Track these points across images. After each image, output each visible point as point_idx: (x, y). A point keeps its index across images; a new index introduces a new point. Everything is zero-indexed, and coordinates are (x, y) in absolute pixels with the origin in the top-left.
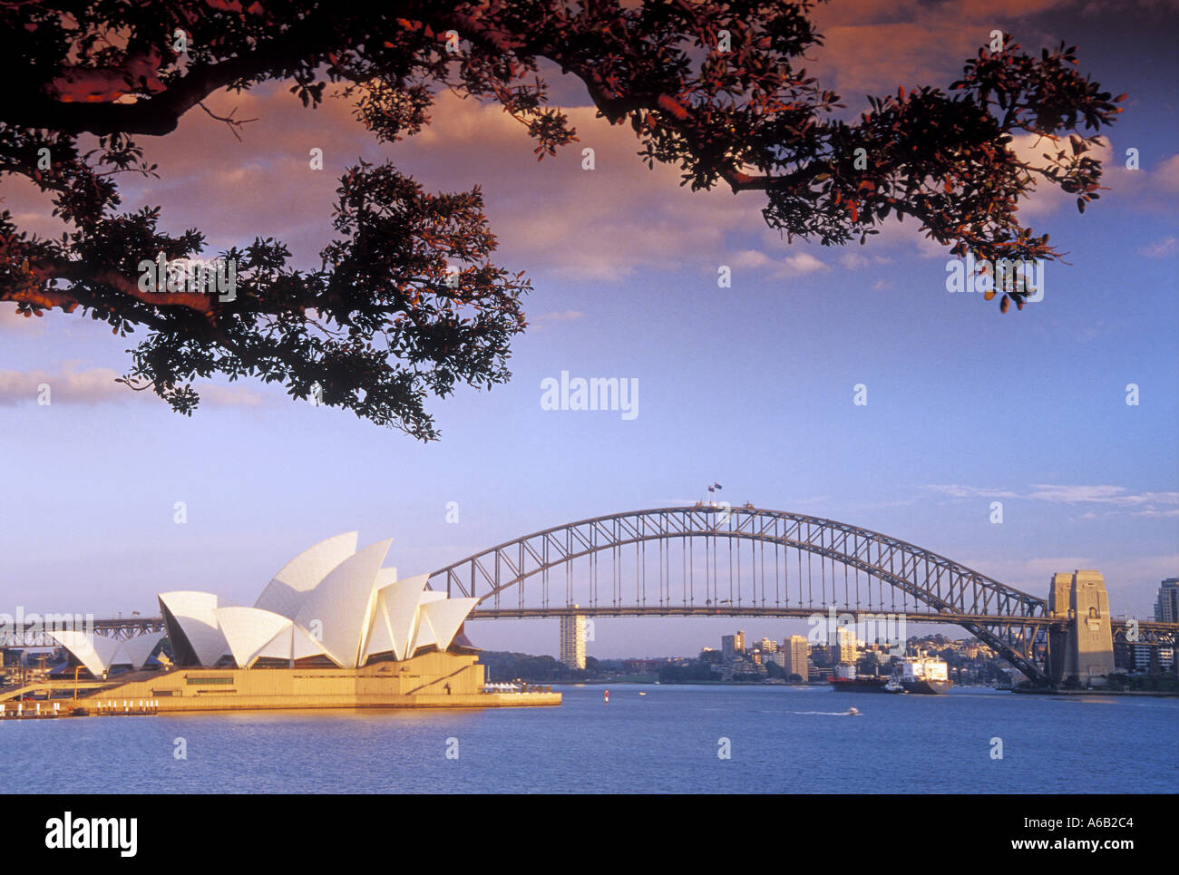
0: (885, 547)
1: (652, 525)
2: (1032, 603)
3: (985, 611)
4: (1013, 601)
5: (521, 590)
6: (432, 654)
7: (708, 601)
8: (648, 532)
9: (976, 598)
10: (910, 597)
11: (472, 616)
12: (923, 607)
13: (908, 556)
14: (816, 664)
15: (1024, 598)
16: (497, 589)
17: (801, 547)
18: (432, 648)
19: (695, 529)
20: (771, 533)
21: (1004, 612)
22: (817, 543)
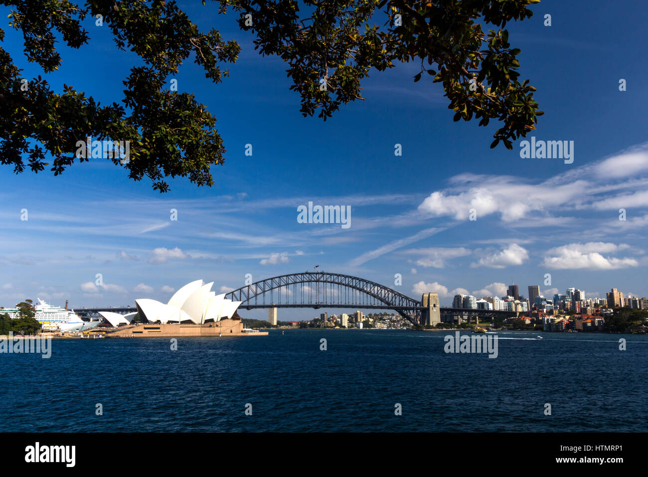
0: (372, 285)
1: (299, 278)
2: (417, 303)
3: (402, 305)
4: (411, 302)
5: (256, 299)
6: (226, 320)
7: (316, 303)
8: (298, 281)
9: (400, 301)
10: (380, 301)
11: (240, 307)
12: (383, 304)
13: (379, 288)
14: (350, 323)
15: (414, 301)
16: (248, 299)
17: (346, 285)
18: (226, 318)
19: (313, 280)
20: (337, 281)
21: (408, 306)
22: (351, 284)
